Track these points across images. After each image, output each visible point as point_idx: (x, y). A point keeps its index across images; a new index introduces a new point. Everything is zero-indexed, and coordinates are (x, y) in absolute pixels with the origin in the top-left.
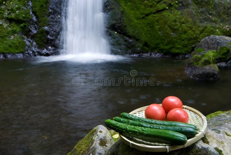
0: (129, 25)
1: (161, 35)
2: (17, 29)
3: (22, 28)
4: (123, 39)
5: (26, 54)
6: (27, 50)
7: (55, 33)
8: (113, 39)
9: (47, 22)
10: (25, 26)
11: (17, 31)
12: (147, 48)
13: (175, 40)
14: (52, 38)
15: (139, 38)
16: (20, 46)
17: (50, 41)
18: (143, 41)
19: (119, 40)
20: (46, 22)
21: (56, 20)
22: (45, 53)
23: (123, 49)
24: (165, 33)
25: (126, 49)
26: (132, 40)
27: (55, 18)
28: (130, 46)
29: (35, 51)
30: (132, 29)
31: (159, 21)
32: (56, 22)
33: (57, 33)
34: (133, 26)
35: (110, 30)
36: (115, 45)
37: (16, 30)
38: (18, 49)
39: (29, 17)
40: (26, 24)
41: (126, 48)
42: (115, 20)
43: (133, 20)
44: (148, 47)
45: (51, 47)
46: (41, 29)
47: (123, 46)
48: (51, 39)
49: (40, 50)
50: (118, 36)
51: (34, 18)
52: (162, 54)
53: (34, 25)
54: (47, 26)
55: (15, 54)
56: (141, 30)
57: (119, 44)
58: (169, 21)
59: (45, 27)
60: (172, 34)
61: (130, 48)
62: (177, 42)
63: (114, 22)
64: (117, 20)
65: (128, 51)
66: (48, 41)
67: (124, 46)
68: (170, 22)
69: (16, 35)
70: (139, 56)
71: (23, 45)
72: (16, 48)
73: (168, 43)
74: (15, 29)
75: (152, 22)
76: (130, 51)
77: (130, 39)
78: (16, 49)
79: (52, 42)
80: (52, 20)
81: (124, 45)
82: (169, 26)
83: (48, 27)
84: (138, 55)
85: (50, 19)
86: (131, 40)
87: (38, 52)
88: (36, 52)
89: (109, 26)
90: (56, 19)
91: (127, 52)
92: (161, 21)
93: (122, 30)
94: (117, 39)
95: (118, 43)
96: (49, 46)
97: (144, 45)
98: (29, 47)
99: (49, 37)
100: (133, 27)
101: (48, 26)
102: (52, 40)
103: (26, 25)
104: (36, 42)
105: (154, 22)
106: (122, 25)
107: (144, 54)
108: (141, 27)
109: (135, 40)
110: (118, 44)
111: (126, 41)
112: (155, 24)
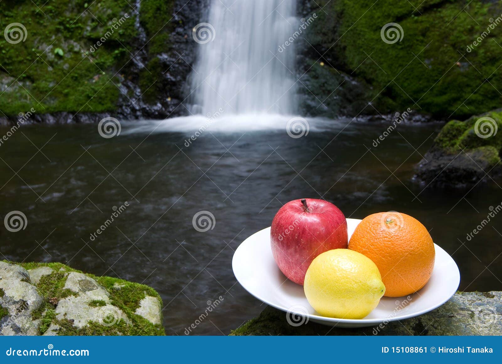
0: (352, 45)
1: (430, 67)
2: (107, 61)
3: (116, 57)
4: (338, 80)
5: (118, 113)
6: (121, 106)
7: (181, 68)
8: (313, 80)
9: (167, 43)
10: (123, 54)
11: (106, 66)
12: (390, 101)
13: (465, 79)
14: (173, 79)
15: (373, 76)
16: (107, 97)
17: (169, 86)
18: (382, 84)
19: (326, 83)
20: (165, 43)
21: (186, 39)
22: (157, 113)
23: (335, 105)
24: (439, 64)
25: (340, 104)
26: (357, 82)
27: (186, 34)
28: (351, 98)
29: (137, 108)
30: (358, 55)
31: (428, 34)
32: (187, 42)
33: (185, 68)
34: (361, 47)
35: (307, 59)
36: (317, 95)
37: (104, 63)
38: (103, 105)
39: (132, 34)
40: (124, 50)
41: (342, 101)
42: (321, 35)
43: (362, 33)
44: (394, 98)
45: (171, 100)
46: (153, 60)
47: (336, 96)
48: (172, 81)
49: (147, 105)
50: (325, 72)
51: (143, 36)
52: (427, 117)
53: (142, 50)
54: (166, 52)
55: (95, 113)
56: (380, 58)
57: (326, 92)
58: (455, 33)
59: (161, 55)
60: (458, 66)
61: (350, 101)
62: (468, 86)
63: (319, 38)
64: (325, 34)
65: (345, 108)
66: (165, 85)
67: (338, 97)
68: (458, 35)
69: (104, 73)
70: (370, 120)
71: (113, 95)
72: (100, 100)
73: (446, 88)
74: (103, 60)
75: (410, 35)
76: (350, 107)
77: (353, 80)
78: (100, 103)
79: (174, 88)
80: (177, 40)
81: (338, 93)
82: (454, 46)
83: (168, 55)
84: (369, 118)
85: (175, 37)
86: (354, 83)
87: (143, 110)
88: (139, 110)
89: (306, 50)
90: (186, 36)
91: (342, 110)
92: (433, 33)
93: (336, 58)
94: (323, 80)
95: (324, 88)
96: (167, 97)
97: (384, 94)
98: (125, 99)
99: (168, 76)
100: (361, 50)
101: (169, 53)
102: (174, 84)
103: (124, 52)
104: (140, 87)
105: (416, 35)
106: (336, 46)
107: (383, 117)
108: (381, 50)
109: (364, 82)
110: (324, 91)
111: (343, 84)
112: (417, 40)
